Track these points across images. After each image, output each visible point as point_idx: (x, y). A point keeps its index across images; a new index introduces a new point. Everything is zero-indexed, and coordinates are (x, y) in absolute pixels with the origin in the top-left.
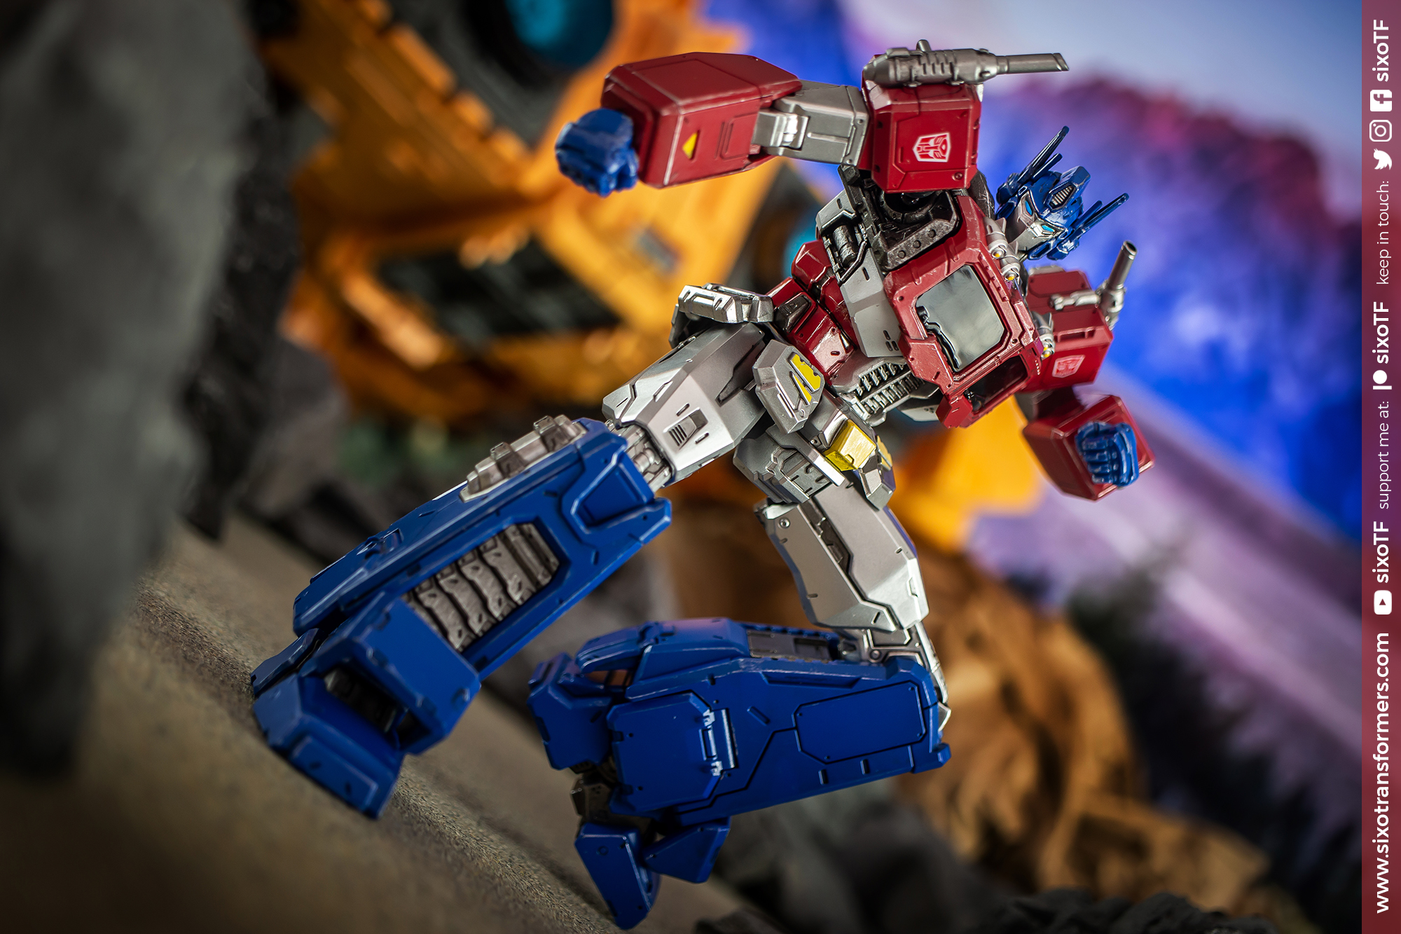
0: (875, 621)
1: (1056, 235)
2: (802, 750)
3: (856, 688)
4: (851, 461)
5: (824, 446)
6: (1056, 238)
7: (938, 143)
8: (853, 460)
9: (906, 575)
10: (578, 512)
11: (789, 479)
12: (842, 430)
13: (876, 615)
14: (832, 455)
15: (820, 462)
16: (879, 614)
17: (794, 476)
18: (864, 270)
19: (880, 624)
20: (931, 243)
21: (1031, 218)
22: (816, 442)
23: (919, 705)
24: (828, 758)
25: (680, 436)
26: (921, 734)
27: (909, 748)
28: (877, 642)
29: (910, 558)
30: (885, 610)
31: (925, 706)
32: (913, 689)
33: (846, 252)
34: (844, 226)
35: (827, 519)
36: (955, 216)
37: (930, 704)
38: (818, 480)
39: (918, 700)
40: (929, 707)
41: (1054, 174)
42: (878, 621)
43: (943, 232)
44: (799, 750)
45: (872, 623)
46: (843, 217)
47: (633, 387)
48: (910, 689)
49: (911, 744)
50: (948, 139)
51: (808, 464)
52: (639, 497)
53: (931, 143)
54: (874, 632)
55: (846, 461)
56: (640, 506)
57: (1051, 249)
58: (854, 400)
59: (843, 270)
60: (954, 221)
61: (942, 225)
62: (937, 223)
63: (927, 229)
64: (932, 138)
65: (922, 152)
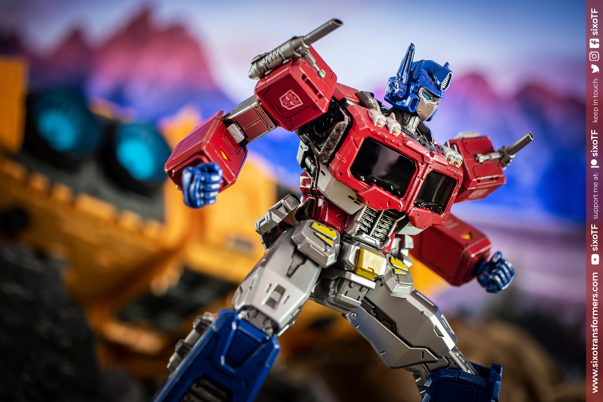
4: (372, 271)
5: (353, 268)
7: (291, 97)
8: (373, 270)
10: (226, 361)
11: (343, 295)
12: (359, 255)
13: (421, 353)
14: (359, 272)
15: (354, 278)
16: (423, 352)
17: (345, 292)
18: (322, 172)
19: (426, 359)
20: (340, 137)
22: (348, 268)
25: (272, 303)
30: (426, 349)
33: (313, 168)
34: (308, 157)
35: (376, 307)
36: (346, 117)
38: (360, 290)
42: (425, 357)
43: (344, 128)
45: (423, 358)
46: (305, 152)
47: (241, 288)
50: (293, 92)
51: (348, 283)
52: (256, 341)
53: (287, 98)
54: (427, 364)
55: (369, 272)
56: (258, 345)
58: (364, 235)
59: (315, 178)
60: (347, 120)
61: (341, 124)
62: (338, 125)
63: (334, 130)
64: (286, 96)
65: (287, 105)
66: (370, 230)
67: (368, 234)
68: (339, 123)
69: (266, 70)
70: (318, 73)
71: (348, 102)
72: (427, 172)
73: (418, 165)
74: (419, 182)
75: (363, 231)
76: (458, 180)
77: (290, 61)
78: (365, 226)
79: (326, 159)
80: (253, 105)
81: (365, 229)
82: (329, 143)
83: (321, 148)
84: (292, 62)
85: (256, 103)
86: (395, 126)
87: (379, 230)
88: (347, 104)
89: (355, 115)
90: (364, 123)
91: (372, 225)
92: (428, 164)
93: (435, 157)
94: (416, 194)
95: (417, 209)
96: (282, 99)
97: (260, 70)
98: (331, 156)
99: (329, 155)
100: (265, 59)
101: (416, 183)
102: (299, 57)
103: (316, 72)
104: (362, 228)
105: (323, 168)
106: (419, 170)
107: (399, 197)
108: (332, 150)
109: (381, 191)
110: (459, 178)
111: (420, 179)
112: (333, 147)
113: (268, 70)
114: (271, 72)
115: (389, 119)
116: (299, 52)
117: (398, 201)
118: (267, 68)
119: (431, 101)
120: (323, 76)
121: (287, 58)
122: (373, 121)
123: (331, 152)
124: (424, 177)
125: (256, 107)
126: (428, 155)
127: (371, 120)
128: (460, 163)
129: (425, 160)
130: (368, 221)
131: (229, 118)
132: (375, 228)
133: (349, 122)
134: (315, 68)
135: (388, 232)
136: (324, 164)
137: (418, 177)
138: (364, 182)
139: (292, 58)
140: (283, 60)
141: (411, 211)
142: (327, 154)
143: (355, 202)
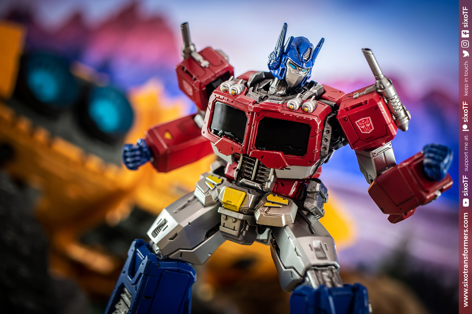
72: (255, 119)
73: (247, 115)
103: (200, 64)
106: (248, 118)
111: (250, 126)
117: (238, 146)
119: (296, 70)
126: (251, 104)
134: (199, 61)
138: (217, 135)
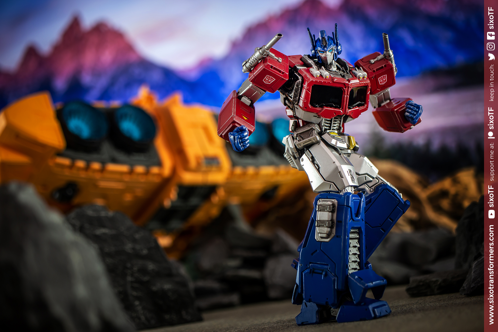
0: (366, 180)
1: (334, 50)
2: (372, 227)
3: (372, 201)
6: (335, 50)
9: (366, 162)
13: (365, 178)
18: (296, 108)
20: (300, 89)
21: (325, 53)
23: (391, 194)
24: (380, 224)
26: (398, 201)
27: (398, 207)
28: (370, 186)
29: (364, 157)
30: (366, 175)
31: (393, 193)
32: (386, 191)
34: (287, 100)
36: (299, 77)
37: (394, 192)
39: (390, 193)
40: (394, 193)
41: (318, 39)
42: (366, 179)
43: (300, 83)
44: (371, 228)
45: (365, 180)
48: (385, 191)
49: (397, 206)
57: (337, 53)
58: (328, 131)
59: (293, 110)
60: (300, 79)
61: (298, 82)
62: (296, 83)
63: (295, 86)
64: (266, 78)
65: (268, 82)
66: (330, 127)
67: (330, 129)
68: (297, 82)
69: (251, 68)
70: (278, 60)
71: (298, 67)
72: (349, 91)
73: (344, 89)
74: (347, 97)
75: (327, 129)
76: (368, 85)
77: (262, 60)
78: (327, 126)
79: (296, 102)
80: (250, 86)
81: (327, 128)
82: (295, 93)
83: (292, 97)
84: (263, 61)
85: (251, 84)
86: (326, 73)
87: (335, 125)
88: (298, 69)
89: (303, 75)
90: (309, 78)
91: (331, 124)
92: (348, 87)
93: (351, 82)
94: (347, 103)
95: (350, 110)
96: (264, 80)
97: (248, 69)
98: (298, 100)
99: (297, 100)
100: (249, 62)
101: (345, 98)
102: (266, 57)
103: (277, 61)
104: (326, 127)
105: (296, 106)
106: (345, 91)
107: (339, 108)
108: (297, 96)
109: (329, 109)
110: (368, 84)
111: (347, 96)
112: (298, 95)
113: (252, 67)
114: (254, 68)
115: (321, 70)
116: (265, 55)
117: (339, 110)
118: (251, 67)
120: (281, 61)
121: (260, 60)
122: (314, 76)
123: (297, 98)
124: (349, 94)
125: (252, 86)
126: (347, 82)
127: (312, 75)
128: (366, 76)
129: (346, 86)
130: (328, 123)
131: (240, 95)
132: (332, 125)
133: (301, 79)
134: (275, 59)
135: (340, 124)
136: (296, 104)
137: (346, 95)
138: (319, 107)
139: (263, 59)
140: (258, 61)
141: (347, 113)
142: (296, 99)
143: (318, 117)
